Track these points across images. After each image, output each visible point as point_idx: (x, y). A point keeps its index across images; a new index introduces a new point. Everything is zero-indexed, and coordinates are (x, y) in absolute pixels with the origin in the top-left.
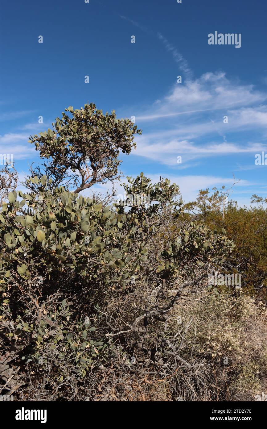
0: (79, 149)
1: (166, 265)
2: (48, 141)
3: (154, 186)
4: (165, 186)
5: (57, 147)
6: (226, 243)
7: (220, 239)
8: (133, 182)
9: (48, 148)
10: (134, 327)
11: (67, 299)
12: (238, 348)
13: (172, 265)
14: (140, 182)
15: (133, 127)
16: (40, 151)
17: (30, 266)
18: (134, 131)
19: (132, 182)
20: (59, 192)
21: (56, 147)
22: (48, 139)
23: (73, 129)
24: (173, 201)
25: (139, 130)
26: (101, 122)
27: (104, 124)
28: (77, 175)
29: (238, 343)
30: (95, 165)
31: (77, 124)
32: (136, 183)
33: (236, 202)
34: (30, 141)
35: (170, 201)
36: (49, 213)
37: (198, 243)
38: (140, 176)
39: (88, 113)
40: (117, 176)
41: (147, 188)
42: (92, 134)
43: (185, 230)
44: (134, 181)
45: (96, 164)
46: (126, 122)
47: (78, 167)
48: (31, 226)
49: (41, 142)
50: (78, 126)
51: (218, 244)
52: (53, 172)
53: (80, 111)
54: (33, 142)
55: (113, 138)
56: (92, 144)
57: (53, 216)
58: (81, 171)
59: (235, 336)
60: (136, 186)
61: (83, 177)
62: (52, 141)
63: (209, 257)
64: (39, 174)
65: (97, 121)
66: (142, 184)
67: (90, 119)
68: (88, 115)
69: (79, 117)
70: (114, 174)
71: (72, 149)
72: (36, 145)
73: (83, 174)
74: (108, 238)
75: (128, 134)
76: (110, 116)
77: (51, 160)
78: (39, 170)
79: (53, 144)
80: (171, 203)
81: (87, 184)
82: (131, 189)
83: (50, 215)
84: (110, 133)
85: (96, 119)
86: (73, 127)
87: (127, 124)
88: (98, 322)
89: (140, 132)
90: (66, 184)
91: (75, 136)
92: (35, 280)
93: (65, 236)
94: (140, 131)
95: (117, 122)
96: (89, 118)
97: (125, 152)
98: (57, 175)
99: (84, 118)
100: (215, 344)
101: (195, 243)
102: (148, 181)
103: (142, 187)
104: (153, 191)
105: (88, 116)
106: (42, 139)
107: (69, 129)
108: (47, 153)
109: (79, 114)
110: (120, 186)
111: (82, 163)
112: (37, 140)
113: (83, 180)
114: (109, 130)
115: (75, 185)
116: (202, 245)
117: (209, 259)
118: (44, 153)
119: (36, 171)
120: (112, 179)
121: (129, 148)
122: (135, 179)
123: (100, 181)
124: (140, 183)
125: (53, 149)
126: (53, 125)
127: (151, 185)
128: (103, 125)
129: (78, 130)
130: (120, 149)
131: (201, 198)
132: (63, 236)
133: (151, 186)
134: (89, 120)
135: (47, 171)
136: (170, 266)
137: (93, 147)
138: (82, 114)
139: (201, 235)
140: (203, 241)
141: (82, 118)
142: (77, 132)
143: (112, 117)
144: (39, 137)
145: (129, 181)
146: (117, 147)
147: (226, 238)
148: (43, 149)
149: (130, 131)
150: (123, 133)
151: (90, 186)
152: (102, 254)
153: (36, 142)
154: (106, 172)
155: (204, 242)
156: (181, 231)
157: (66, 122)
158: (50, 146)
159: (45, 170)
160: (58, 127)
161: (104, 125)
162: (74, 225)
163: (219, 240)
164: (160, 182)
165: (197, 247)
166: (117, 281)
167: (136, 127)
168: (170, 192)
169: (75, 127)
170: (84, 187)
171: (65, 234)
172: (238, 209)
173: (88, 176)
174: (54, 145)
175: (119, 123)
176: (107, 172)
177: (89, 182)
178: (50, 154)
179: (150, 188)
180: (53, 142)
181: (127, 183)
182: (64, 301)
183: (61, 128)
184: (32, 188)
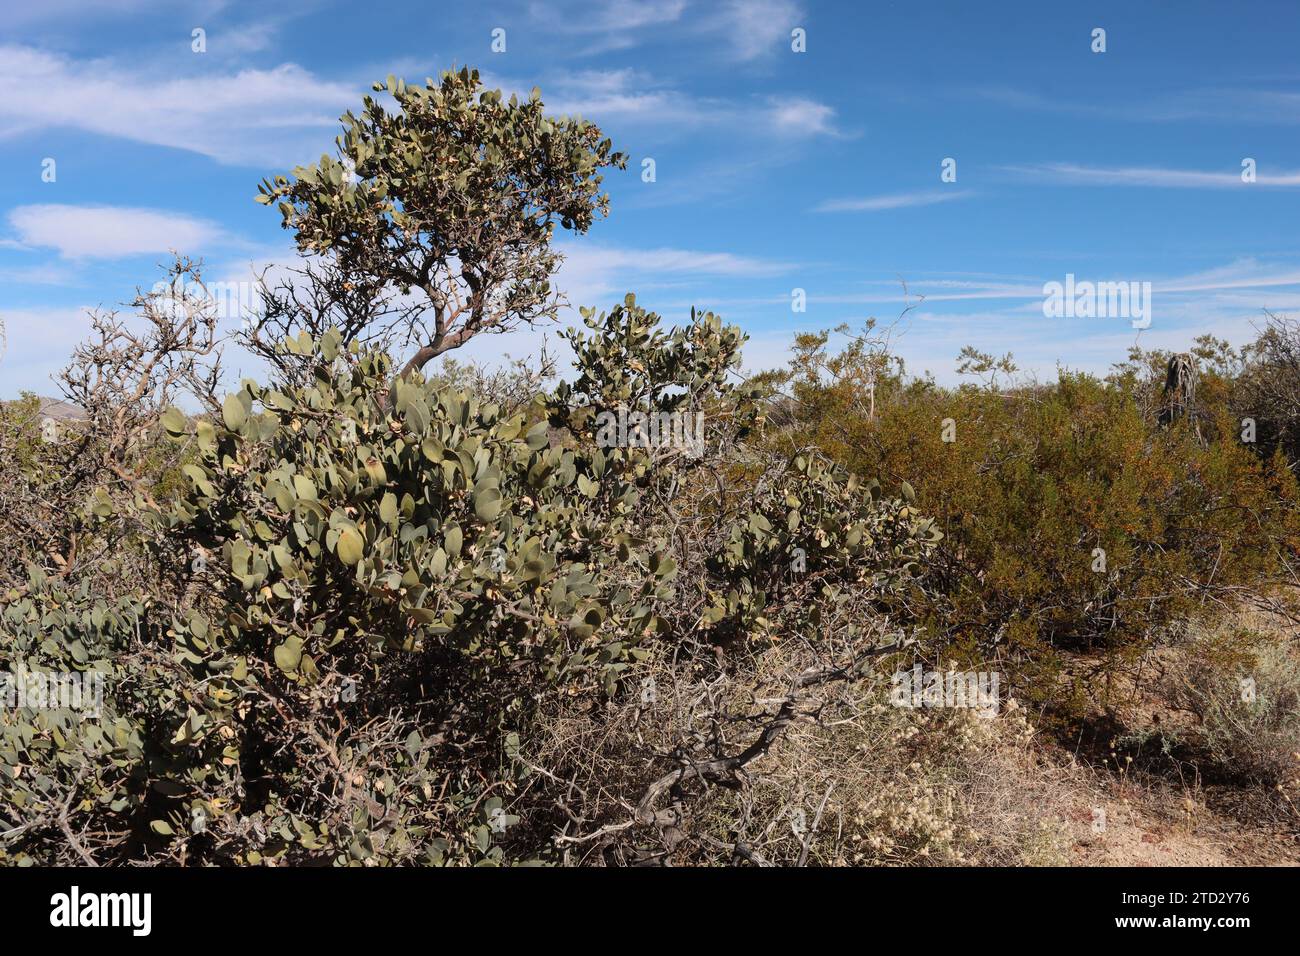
0: (428, 221)
1: (727, 604)
2: (323, 198)
3: (667, 338)
4: (707, 336)
5: (356, 217)
6: (915, 527)
7: (896, 517)
8: (602, 326)
9: (325, 221)
10: (643, 810)
11: (421, 729)
12: (950, 850)
13: (745, 601)
14: (623, 323)
15: (598, 143)
16: (297, 231)
17: (312, 639)
18: (602, 156)
19: (595, 326)
20: (372, 372)
21: (352, 216)
22: (321, 190)
23: (408, 157)
24: (732, 385)
25: (619, 155)
26: (495, 130)
27: (504, 135)
28: (418, 306)
29: (948, 834)
30: (478, 274)
31: (421, 139)
32: (611, 327)
33: (901, 362)
34: (264, 198)
35: (722, 387)
36: (364, 460)
37: (829, 533)
38: (623, 305)
39: (456, 102)
40: (547, 305)
41: (645, 345)
42: (467, 173)
43: (786, 492)
44: (605, 321)
45: (481, 269)
46: (576, 127)
47: (423, 280)
48: (311, 512)
49: (298, 198)
50: (425, 145)
51: (889, 531)
52: (337, 296)
53: (429, 95)
54: (273, 199)
55: (533, 182)
56: (470, 205)
57: (378, 472)
58: (433, 293)
59: (939, 812)
60: (612, 336)
61: (439, 312)
62: (336, 198)
63: (863, 573)
64: (291, 303)
65: (483, 128)
66: (632, 331)
67: (460, 122)
68: (454, 109)
69: (426, 114)
70: (538, 300)
71: (404, 224)
72: (285, 212)
73: (439, 304)
74: (554, 533)
75: (583, 167)
76: (523, 109)
77: (333, 257)
78: (292, 290)
79: (342, 206)
80: (723, 391)
81: (451, 334)
82: (598, 349)
83: (369, 469)
84: (526, 164)
85: (481, 120)
86: (409, 150)
87: (580, 136)
88: (517, 791)
89: (621, 162)
90: (382, 336)
91: (416, 180)
92: (330, 682)
93: (422, 538)
94: (622, 159)
95: (550, 129)
96: (456, 116)
97: (573, 225)
98: (352, 308)
99: (443, 117)
100: (879, 839)
101: (820, 532)
102: (648, 321)
103: (631, 341)
104: (668, 353)
105: (452, 112)
106: (301, 191)
107: (392, 155)
108: (320, 236)
109: (426, 104)
110: (559, 338)
111: (435, 268)
112: (285, 192)
113: (439, 323)
114: (521, 156)
115: (412, 338)
116: (843, 538)
117: (861, 579)
118: (309, 236)
119: (282, 295)
120: (530, 314)
121: (587, 212)
122: (608, 314)
123: (494, 323)
124: (624, 328)
125: (340, 223)
126: (337, 142)
127: (659, 333)
128: (501, 140)
129: (424, 159)
130: (557, 218)
131: (805, 360)
132: (417, 540)
133: (658, 338)
134: (458, 126)
135: (317, 293)
136: (740, 606)
137: (473, 214)
138: (435, 106)
139: (837, 506)
140: (844, 524)
141: (434, 116)
142: (420, 169)
143: (529, 110)
144: (292, 186)
145: (586, 321)
146: (548, 211)
147: (914, 511)
148: (305, 222)
149: (588, 159)
150: (567, 164)
151: (462, 343)
152: (542, 592)
153: (282, 199)
154: (510, 293)
155: (848, 527)
156: (775, 493)
157: (374, 127)
158: (329, 212)
159: (312, 290)
160: (355, 149)
161: (505, 140)
162: (452, 501)
163: (891, 519)
164: (692, 324)
165: (825, 544)
166: (584, 667)
167: (608, 143)
168: (722, 357)
169: (414, 149)
170: (444, 344)
171: (423, 530)
172: (907, 382)
173: (455, 309)
174: (344, 212)
175: (554, 134)
176: (514, 292)
177: (459, 329)
178: (329, 242)
179: (657, 345)
180: (341, 199)
181: (580, 326)
182: (414, 735)
183: (365, 152)
184: (267, 351)
